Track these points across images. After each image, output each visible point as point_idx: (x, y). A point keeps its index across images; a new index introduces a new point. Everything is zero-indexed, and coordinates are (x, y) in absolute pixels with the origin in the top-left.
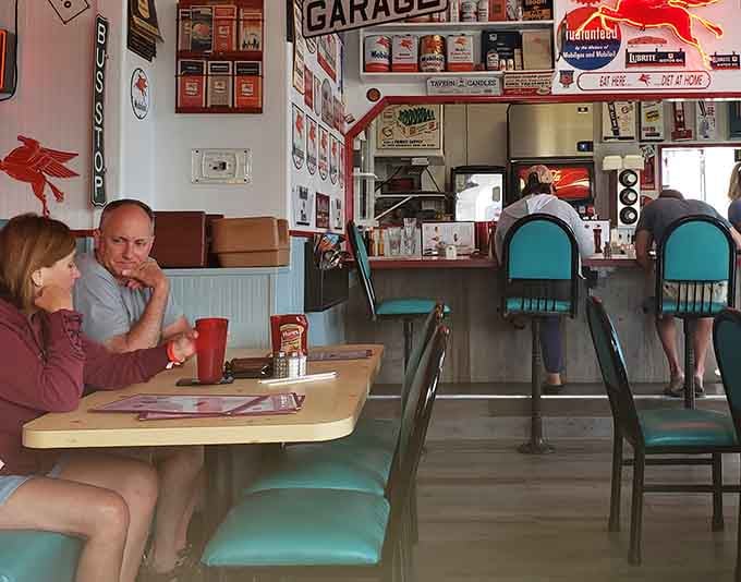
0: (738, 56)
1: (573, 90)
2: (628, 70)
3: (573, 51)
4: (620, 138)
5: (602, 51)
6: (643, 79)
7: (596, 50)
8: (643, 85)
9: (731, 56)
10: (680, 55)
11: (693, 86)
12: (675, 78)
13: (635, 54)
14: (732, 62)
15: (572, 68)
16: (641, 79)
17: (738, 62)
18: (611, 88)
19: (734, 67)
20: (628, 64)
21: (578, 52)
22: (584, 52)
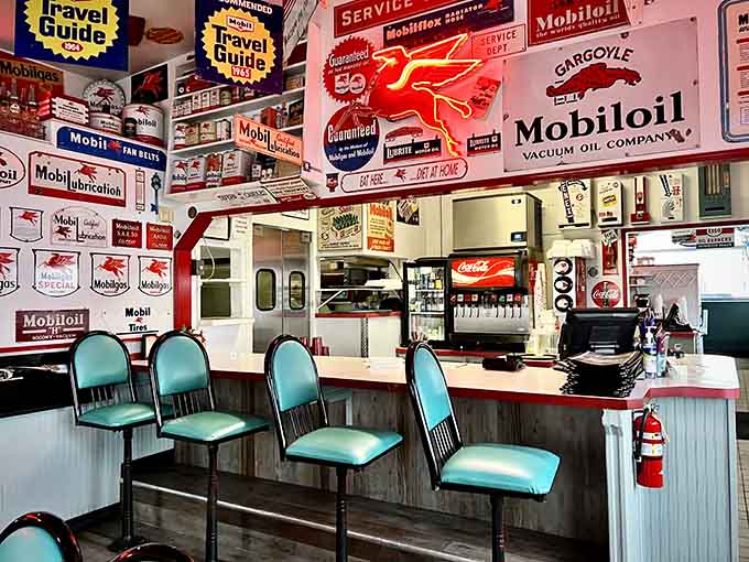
0: (499, 135)
1: (338, 193)
2: (386, 166)
3: (338, 152)
4: (577, 225)
5: (362, 149)
6: (400, 174)
7: (356, 149)
8: (398, 181)
9: (490, 137)
10: (436, 143)
11: (448, 177)
12: (430, 169)
13: (392, 148)
14: (491, 143)
15: (337, 171)
16: (398, 175)
17: (499, 142)
18: (371, 187)
19: (495, 149)
20: (386, 160)
21: (342, 154)
22: (347, 152)
